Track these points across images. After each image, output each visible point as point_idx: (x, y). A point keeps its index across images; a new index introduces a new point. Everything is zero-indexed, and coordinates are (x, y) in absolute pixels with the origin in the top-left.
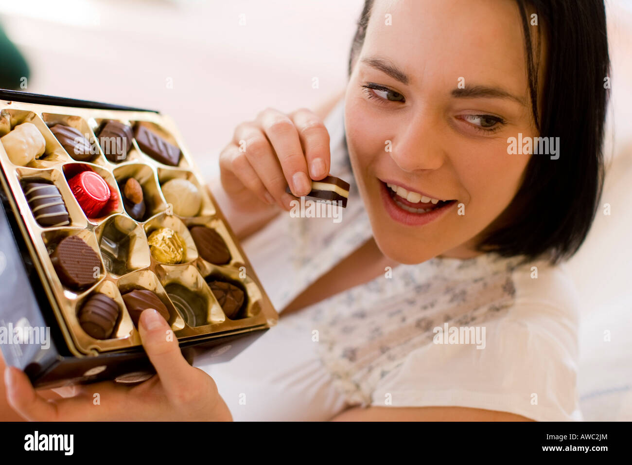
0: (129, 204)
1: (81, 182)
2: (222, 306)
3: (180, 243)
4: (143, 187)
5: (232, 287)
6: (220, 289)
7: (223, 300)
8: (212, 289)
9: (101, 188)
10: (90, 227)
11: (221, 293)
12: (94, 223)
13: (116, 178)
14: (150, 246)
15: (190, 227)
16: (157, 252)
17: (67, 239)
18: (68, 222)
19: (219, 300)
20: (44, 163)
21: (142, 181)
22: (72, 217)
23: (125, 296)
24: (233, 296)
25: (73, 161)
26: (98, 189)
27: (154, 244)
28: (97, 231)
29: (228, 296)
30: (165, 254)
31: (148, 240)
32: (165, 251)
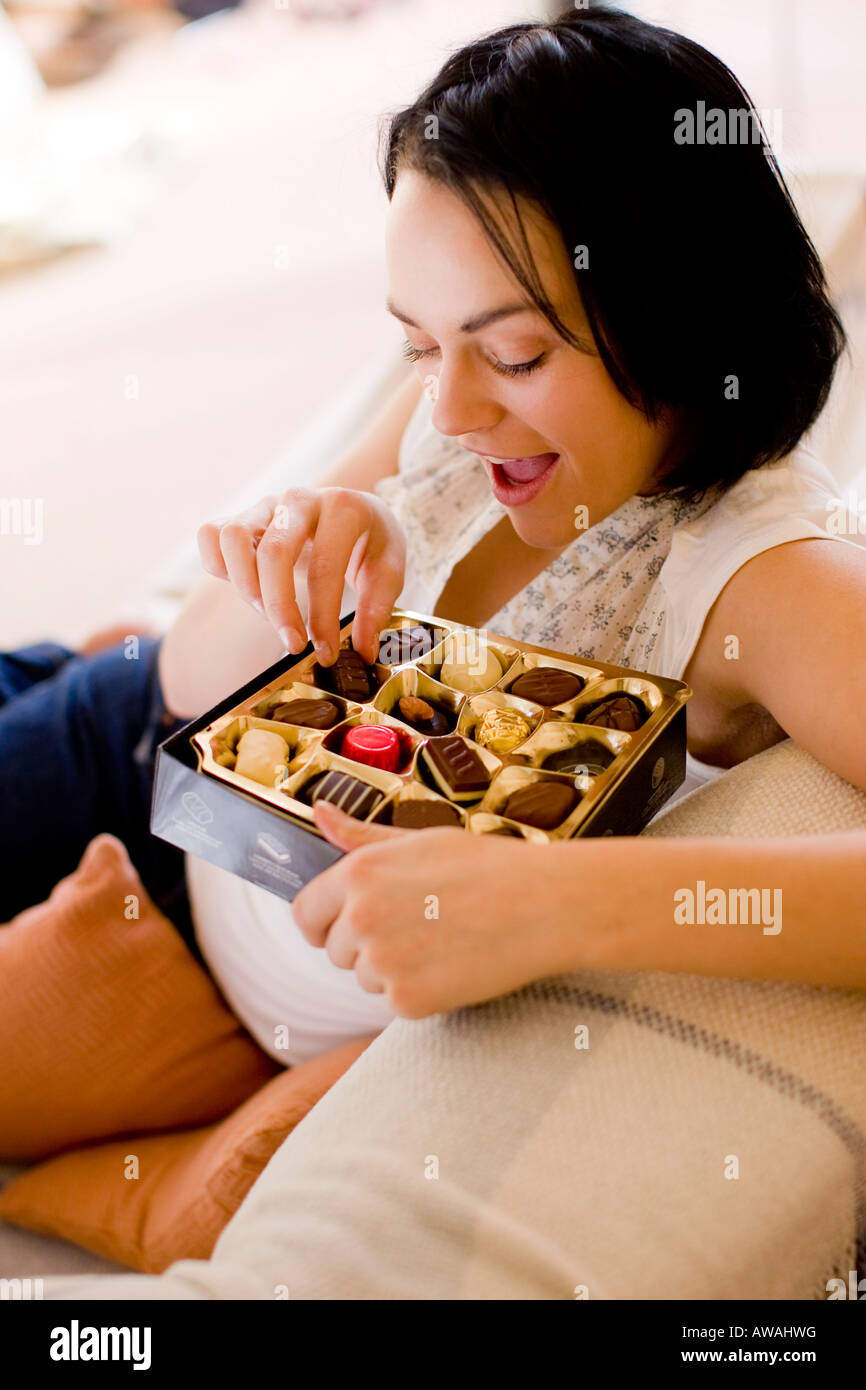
0: (421, 725)
1: (355, 747)
2: (617, 727)
3: (513, 715)
4: (421, 697)
5: (609, 703)
6: (598, 716)
7: (611, 723)
8: (591, 724)
9: (379, 735)
10: (407, 780)
11: (603, 719)
12: (407, 775)
13: (384, 712)
14: (485, 746)
15: (509, 690)
16: (497, 746)
17: (396, 812)
18: (380, 796)
19: (608, 726)
20: (300, 759)
21: (415, 693)
22: (378, 787)
23: (506, 813)
24: (618, 709)
25: (329, 731)
26: (377, 738)
27: (486, 741)
28: (415, 778)
29: (613, 714)
30: (507, 739)
31: (478, 743)
32: (505, 736)
